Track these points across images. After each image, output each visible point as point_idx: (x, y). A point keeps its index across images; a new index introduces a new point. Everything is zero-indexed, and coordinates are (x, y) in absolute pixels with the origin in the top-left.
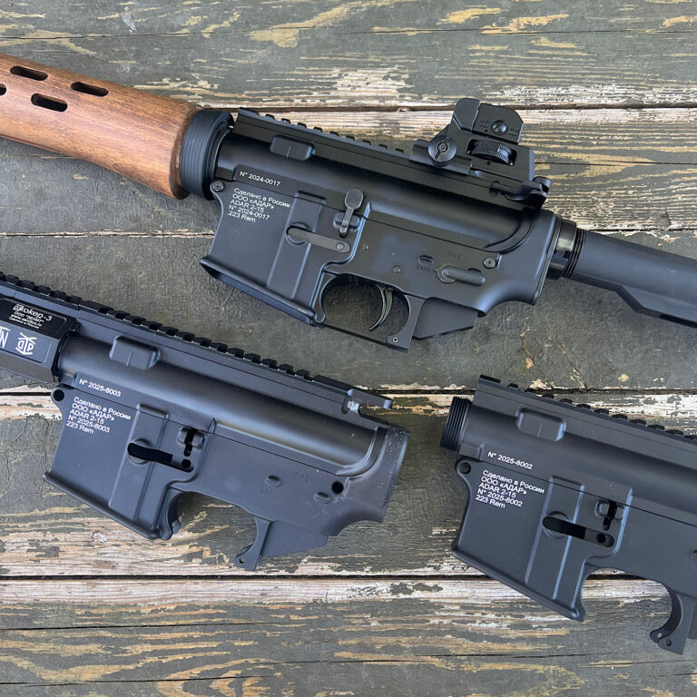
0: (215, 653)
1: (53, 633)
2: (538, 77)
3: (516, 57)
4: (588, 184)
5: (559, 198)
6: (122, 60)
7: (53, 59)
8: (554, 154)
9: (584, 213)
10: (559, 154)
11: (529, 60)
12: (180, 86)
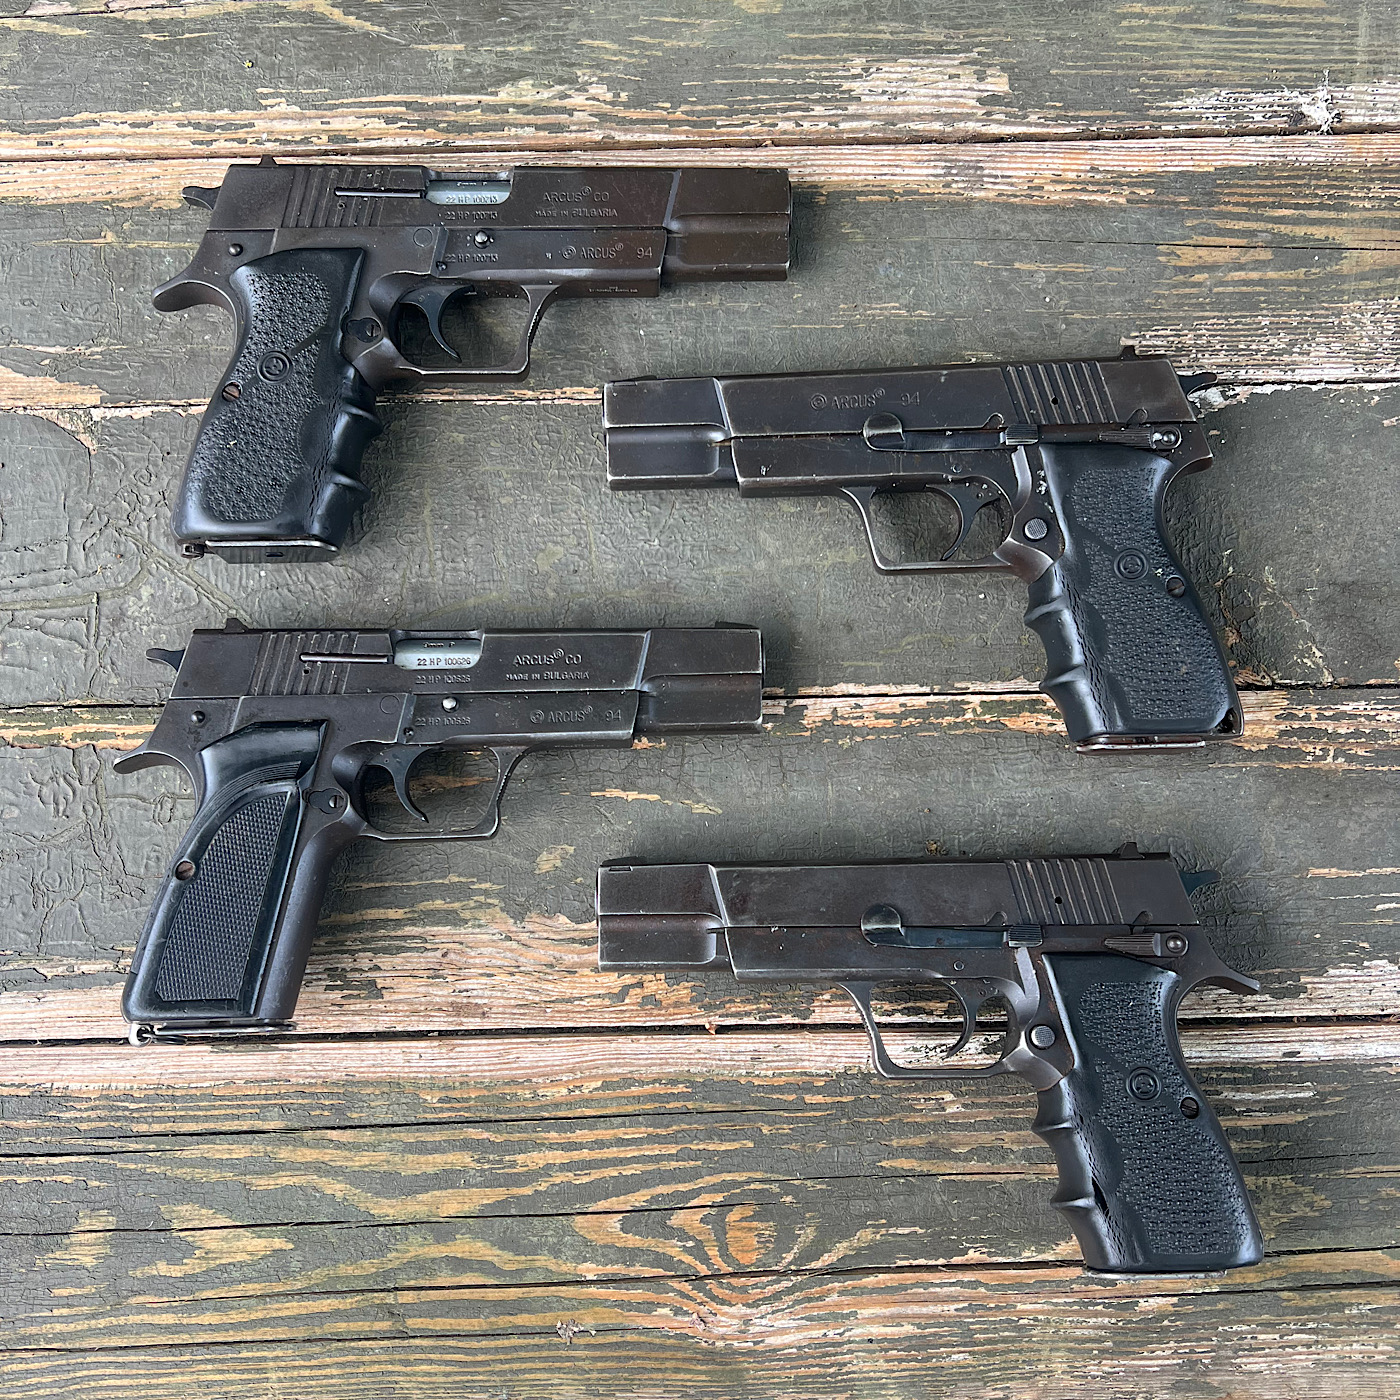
0: (674, 1164)
1: (384, 1133)
2: (1253, 69)
3: (1211, 27)
4: (1345, 287)
5: (1289, 316)
6: (437, 42)
7: (301, 44)
8: (1282, 227)
9: (1336, 347)
10: (1290, 227)
11: (1236, 34)
12: (554, 97)
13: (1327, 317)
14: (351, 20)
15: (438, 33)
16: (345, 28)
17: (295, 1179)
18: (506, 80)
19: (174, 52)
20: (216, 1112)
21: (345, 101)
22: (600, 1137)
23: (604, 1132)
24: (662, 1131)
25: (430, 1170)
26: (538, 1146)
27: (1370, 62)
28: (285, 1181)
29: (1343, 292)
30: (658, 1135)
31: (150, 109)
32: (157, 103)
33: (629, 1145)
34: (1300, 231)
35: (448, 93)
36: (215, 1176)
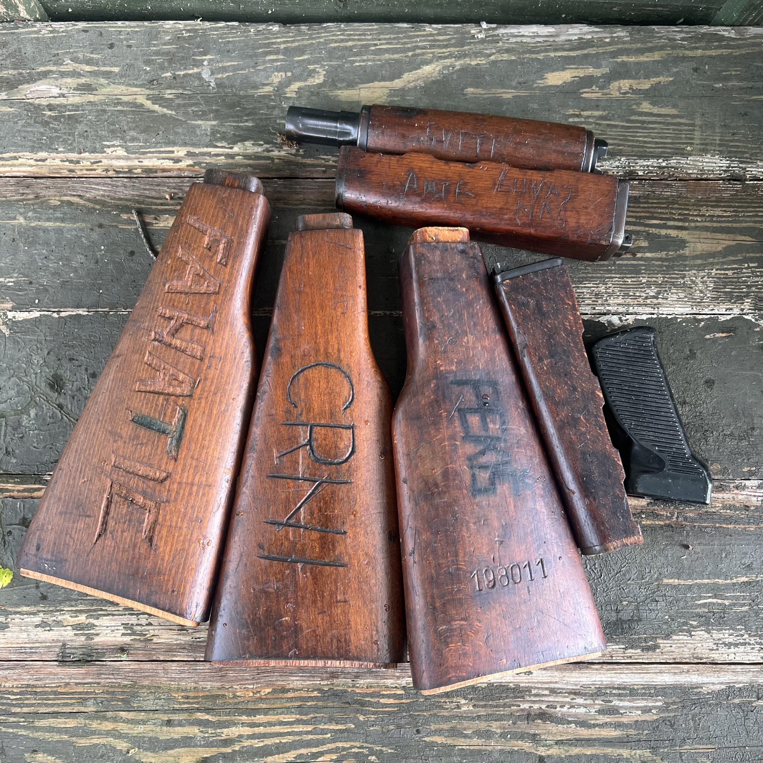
0: (310, 737)
1: (151, 715)
2: (638, 147)
3: (617, 123)
4: (687, 263)
5: (657, 278)
6: (202, 120)
7: (129, 120)
8: (654, 229)
9: (682, 295)
10: (658, 230)
11: (630, 127)
12: (264, 151)
13: (677, 278)
14: (156, 107)
15: (203, 115)
16: (154, 111)
17: (101, 740)
18: (239, 141)
19: (61, 122)
20: (59, 702)
21: (152, 150)
22: (270, 720)
23: (273, 717)
24: (304, 718)
25: (176, 737)
26: (235, 724)
27: (701, 144)
28: (95, 741)
29: (686, 266)
30: (302, 720)
31: (46, 151)
32: (50, 148)
33: (285, 725)
34: (663, 232)
35: (207, 147)
36: (57, 737)
